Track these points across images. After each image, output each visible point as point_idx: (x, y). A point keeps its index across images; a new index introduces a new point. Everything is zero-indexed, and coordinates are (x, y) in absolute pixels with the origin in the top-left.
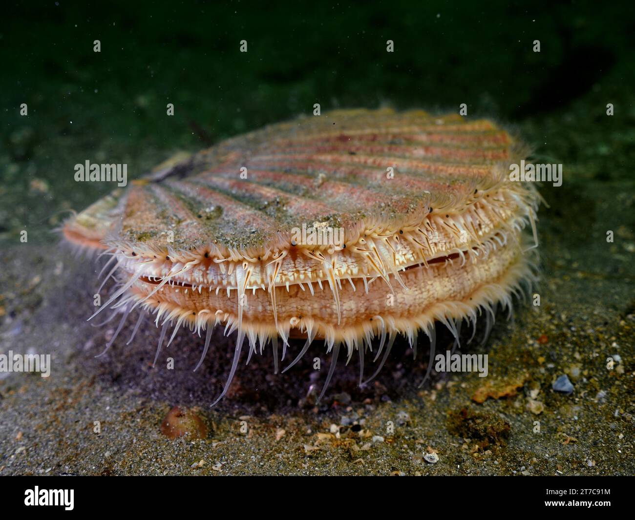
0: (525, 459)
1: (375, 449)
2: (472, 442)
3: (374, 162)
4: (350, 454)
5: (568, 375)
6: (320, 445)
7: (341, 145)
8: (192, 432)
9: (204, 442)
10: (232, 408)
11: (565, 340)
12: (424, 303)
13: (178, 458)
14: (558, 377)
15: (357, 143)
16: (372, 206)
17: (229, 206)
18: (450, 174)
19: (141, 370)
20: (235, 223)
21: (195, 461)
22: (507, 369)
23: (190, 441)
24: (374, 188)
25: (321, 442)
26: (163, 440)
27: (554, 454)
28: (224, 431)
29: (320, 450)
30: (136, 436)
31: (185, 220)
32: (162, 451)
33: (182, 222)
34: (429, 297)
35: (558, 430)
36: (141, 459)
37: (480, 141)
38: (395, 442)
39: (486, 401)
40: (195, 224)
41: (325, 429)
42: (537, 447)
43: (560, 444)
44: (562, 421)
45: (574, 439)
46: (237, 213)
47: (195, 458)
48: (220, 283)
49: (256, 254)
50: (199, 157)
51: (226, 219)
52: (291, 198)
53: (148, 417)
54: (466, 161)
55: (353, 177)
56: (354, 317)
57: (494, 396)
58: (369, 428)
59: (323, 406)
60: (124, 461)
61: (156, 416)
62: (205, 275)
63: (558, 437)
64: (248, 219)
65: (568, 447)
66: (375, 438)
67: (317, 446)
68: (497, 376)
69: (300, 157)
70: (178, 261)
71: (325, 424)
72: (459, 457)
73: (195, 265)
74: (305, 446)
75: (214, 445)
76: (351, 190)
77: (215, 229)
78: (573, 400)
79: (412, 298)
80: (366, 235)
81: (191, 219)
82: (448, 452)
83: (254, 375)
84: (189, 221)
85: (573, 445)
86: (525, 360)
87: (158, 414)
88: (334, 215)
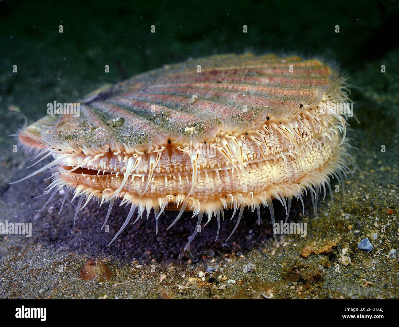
0: (334, 296)
1: (229, 288)
2: (298, 284)
3: (233, 88)
4: (210, 292)
5: (369, 238)
6: (190, 285)
7: (212, 77)
8: (100, 276)
9: (108, 283)
10: (131, 260)
11: (368, 214)
12: (264, 186)
13: (89, 294)
14: (362, 239)
15: (223, 75)
16: (227, 117)
17: (129, 117)
18: (285, 95)
19: (70, 234)
20: (132, 129)
21: (100, 296)
22: (326, 234)
23: (99, 282)
24: (230, 104)
25: (190, 284)
26: (80, 281)
27: (356, 293)
28: (124, 275)
29: (190, 289)
30: (61, 278)
31: (98, 127)
32: (79, 289)
33: (96, 128)
34: (268, 181)
35: (360, 277)
36: (63, 294)
37: (309, 73)
38: (244, 284)
39: (310, 256)
40: (104, 129)
41: (195, 275)
42: (344, 289)
43: (361, 286)
44: (363, 270)
45: (371, 283)
46: (134, 122)
47: (101, 294)
48: (119, 170)
49: (143, 149)
50: (117, 87)
51: (126, 126)
52: (172, 112)
53: (72, 266)
54: (298, 86)
55: (217, 98)
56: (213, 195)
57: (316, 253)
58: (226, 274)
59: (195, 259)
60: (51, 296)
61: (77, 265)
62: (108, 164)
63: (360, 282)
64: (140, 125)
65: (366, 289)
66: (229, 281)
67: (188, 286)
68: (319, 239)
69: (183, 85)
70: (89, 155)
71: (196, 271)
72: (288, 295)
73: (101, 157)
74: (179, 286)
75: (115, 285)
76: (214, 106)
77: (118, 133)
78: (372, 256)
79: (256, 182)
80: (221, 136)
81: (102, 127)
82: (281, 291)
83: (148, 237)
84: (100, 128)
85: (370, 287)
86: (339, 227)
87: (79, 263)
88: (200, 123)
